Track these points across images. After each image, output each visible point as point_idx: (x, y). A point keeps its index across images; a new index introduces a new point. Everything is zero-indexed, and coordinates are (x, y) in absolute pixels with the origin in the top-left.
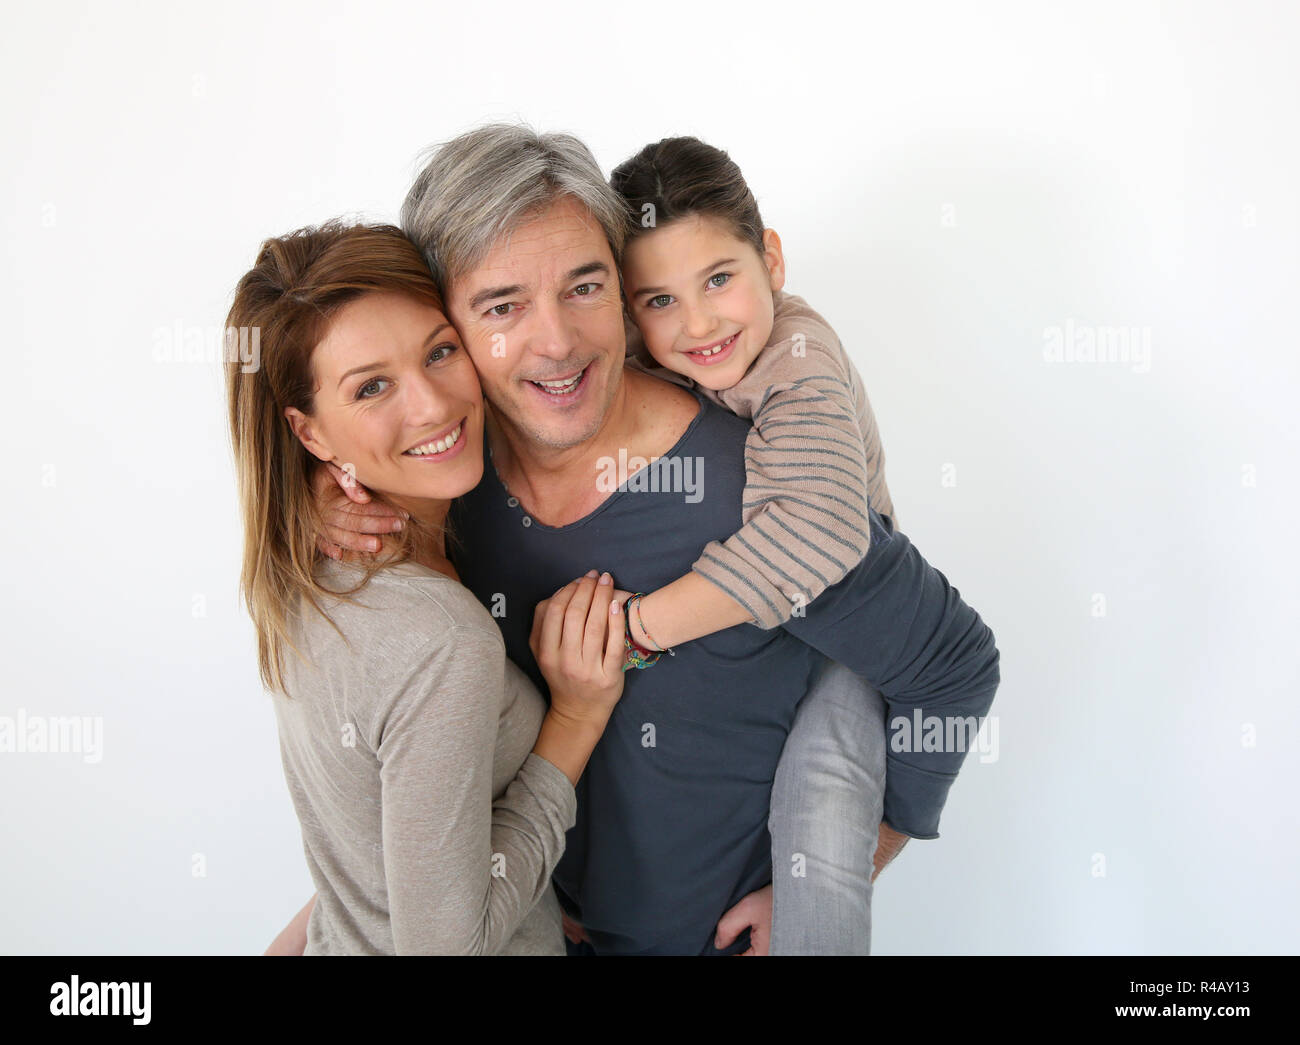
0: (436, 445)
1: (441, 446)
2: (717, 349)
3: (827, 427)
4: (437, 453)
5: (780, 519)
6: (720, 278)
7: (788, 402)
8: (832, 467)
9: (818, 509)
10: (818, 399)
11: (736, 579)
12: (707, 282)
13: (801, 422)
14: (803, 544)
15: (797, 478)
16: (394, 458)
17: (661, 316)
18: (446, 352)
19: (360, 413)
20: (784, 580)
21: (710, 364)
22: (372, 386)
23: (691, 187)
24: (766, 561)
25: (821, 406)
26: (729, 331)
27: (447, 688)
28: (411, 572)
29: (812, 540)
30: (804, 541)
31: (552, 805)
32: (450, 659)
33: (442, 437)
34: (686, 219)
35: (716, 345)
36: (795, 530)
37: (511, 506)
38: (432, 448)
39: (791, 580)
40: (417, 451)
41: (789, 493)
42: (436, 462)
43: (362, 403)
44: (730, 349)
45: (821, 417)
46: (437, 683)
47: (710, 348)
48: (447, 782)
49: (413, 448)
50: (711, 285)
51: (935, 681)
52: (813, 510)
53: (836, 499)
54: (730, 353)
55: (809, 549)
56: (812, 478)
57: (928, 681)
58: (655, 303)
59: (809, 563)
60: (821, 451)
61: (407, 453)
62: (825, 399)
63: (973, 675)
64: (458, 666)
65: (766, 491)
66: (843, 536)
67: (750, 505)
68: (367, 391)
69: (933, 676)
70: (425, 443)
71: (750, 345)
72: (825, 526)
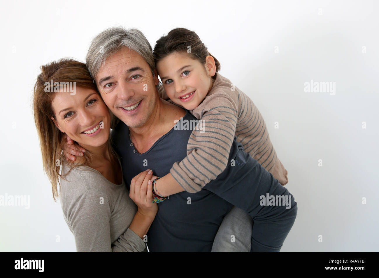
0: (91, 131)
1: (92, 131)
2: (187, 96)
3: (218, 124)
4: (91, 133)
5: (194, 155)
6: (187, 72)
7: (209, 115)
8: (215, 138)
9: (206, 152)
10: (218, 114)
11: (178, 176)
12: (182, 74)
13: (210, 122)
14: (200, 165)
15: (203, 141)
16: (78, 135)
17: (169, 87)
18: (93, 101)
19: (66, 122)
20: (194, 177)
21: (187, 101)
22: (70, 113)
23: (172, 43)
24: (189, 170)
25: (219, 117)
26: (190, 90)
27: (84, 207)
28: (82, 169)
29: (203, 163)
30: (200, 164)
31: (134, 245)
32: (85, 198)
33: (92, 128)
34: (172, 54)
35: (186, 95)
36: (198, 160)
37: (131, 146)
38: (89, 132)
39: (196, 177)
40: (87, 132)
41: (200, 147)
42: (91, 136)
43: (66, 119)
44: (192, 96)
45: (218, 120)
46: (81, 206)
47: (185, 96)
48: (88, 236)
49: (85, 131)
50: (184, 74)
51: (266, 214)
52: (205, 153)
53: (214, 150)
54: (192, 98)
55: (201, 167)
56: (209, 142)
57: (263, 214)
58: (168, 82)
59: (202, 172)
60: (213, 132)
61: (83, 133)
62: (220, 114)
63: (282, 212)
64: (87, 200)
65: (193, 146)
66: (213, 163)
67: (188, 150)
68: (68, 115)
69: (266, 212)
70: (87, 130)
71: (200, 95)
72: (207, 159)
